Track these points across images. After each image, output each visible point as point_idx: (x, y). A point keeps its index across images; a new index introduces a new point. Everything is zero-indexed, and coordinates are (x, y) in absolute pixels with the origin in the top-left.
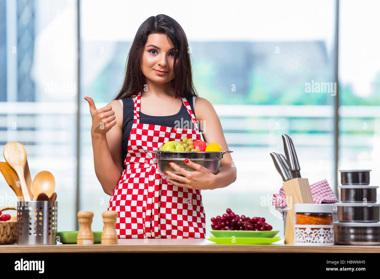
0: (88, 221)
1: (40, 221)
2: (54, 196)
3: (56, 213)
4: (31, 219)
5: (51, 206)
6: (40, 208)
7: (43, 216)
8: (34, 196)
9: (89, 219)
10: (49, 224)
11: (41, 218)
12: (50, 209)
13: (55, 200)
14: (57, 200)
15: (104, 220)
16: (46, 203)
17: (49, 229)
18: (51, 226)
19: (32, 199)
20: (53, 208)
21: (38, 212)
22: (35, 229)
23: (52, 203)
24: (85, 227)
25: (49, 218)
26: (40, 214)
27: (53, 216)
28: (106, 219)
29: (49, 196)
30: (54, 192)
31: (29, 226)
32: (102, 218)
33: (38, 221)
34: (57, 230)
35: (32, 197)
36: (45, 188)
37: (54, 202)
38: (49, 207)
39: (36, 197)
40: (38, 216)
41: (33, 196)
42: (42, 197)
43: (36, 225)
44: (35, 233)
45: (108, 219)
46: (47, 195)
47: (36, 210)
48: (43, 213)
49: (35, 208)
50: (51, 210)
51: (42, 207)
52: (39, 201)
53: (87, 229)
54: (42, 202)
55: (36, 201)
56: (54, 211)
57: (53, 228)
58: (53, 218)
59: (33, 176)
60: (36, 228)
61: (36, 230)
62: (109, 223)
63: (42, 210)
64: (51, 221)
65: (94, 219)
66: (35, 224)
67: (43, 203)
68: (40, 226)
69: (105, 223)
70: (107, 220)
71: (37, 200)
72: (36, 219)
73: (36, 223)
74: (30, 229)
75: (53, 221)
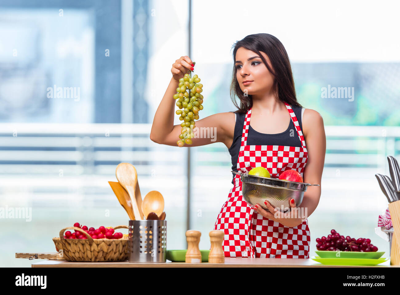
0: (195, 240)
1: (150, 239)
2: (164, 215)
3: (165, 232)
4: (141, 237)
5: (161, 225)
6: (150, 227)
7: (152, 235)
8: (144, 215)
9: (197, 238)
10: (159, 242)
11: (151, 237)
12: (159, 227)
13: (164, 219)
14: (166, 219)
15: (211, 239)
16: (155, 222)
17: (159, 247)
18: (160, 244)
19: (142, 219)
20: (163, 227)
21: (148, 230)
22: (145, 247)
23: (161, 222)
24: (193, 246)
25: (159, 237)
26: (151, 232)
27: (163, 234)
28: (213, 238)
29: (159, 215)
30: (163, 212)
31: (139, 244)
32: (209, 238)
33: (148, 240)
34: (166, 248)
35: (142, 216)
36: (155, 208)
37: (163, 221)
38: (159, 226)
39: (146, 217)
40: (148, 235)
41: (143, 215)
42: (152, 217)
43: (146, 243)
44: (145, 251)
45: (215, 238)
46: (156, 214)
47: (146, 228)
48: (152, 231)
49: (146, 227)
50: (161, 228)
51: (152, 225)
52: (148, 220)
53: (195, 248)
54: (152, 221)
55: (147, 220)
56: (163, 230)
57: (163, 247)
58: (163, 237)
59: (143, 196)
60: (147, 246)
61: (146, 248)
62: (216, 242)
63: (152, 229)
64: (160, 240)
65: (201, 238)
66: (145, 242)
67: (153, 222)
68: (150, 244)
69: (212, 242)
70: (214, 240)
71: (147, 219)
72: (146, 237)
73: (147, 242)
74: (141, 247)
75: (163, 239)
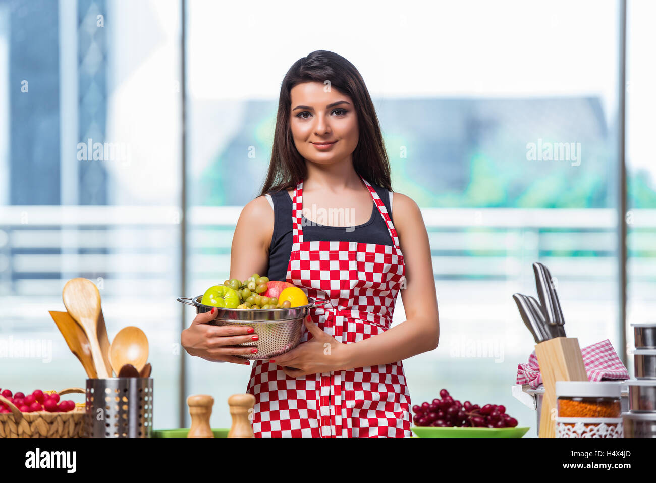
0: (204, 411)
1: (124, 412)
2: (148, 369)
3: (151, 398)
4: (108, 408)
5: (143, 387)
6: (124, 390)
7: (128, 404)
8: (114, 369)
9: (206, 408)
10: (139, 416)
11: (125, 407)
12: (140, 391)
13: (149, 375)
14: (152, 376)
15: (231, 409)
16: (133, 381)
17: (139, 425)
18: (142, 421)
19: (110, 376)
20: (146, 390)
21: (120, 396)
22: (116, 426)
23: (143, 382)
24: (200, 421)
25: (140, 407)
26: (125, 399)
27: (146, 403)
28: (235, 408)
29: (139, 369)
30: (148, 363)
31: (105, 421)
32: (228, 407)
33: (121, 412)
34: (152, 426)
35: (110, 371)
36: (133, 356)
37: (147, 379)
38: (139, 389)
39: (116, 372)
40: (121, 404)
41: (112, 370)
42: (127, 372)
43: (117, 419)
44: (115, 433)
45: (238, 408)
46: (135, 367)
47: (117, 393)
48: (128, 398)
49: (116, 389)
50: (143, 393)
51: (127, 387)
52: (122, 379)
53: (203, 425)
54: (128, 379)
55: (117, 379)
56: (147, 394)
57: (146, 424)
58: (146, 407)
59: (111, 335)
60: (118, 424)
61: (117, 428)
62: (240, 415)
63: (127, 393)
64: (142, 412)
65: (215, 408)
66: (115, 417)
67: (130, 381)
68: (124, 420)
69: (233, 415)
70: (237, 410)
71: (119, 376)
72: (117, 408)
73: (118, 416)
74: (108, 425)
75: (146, 411)
